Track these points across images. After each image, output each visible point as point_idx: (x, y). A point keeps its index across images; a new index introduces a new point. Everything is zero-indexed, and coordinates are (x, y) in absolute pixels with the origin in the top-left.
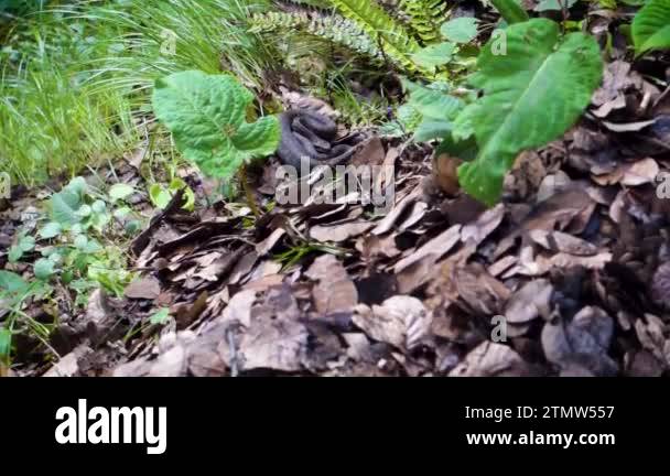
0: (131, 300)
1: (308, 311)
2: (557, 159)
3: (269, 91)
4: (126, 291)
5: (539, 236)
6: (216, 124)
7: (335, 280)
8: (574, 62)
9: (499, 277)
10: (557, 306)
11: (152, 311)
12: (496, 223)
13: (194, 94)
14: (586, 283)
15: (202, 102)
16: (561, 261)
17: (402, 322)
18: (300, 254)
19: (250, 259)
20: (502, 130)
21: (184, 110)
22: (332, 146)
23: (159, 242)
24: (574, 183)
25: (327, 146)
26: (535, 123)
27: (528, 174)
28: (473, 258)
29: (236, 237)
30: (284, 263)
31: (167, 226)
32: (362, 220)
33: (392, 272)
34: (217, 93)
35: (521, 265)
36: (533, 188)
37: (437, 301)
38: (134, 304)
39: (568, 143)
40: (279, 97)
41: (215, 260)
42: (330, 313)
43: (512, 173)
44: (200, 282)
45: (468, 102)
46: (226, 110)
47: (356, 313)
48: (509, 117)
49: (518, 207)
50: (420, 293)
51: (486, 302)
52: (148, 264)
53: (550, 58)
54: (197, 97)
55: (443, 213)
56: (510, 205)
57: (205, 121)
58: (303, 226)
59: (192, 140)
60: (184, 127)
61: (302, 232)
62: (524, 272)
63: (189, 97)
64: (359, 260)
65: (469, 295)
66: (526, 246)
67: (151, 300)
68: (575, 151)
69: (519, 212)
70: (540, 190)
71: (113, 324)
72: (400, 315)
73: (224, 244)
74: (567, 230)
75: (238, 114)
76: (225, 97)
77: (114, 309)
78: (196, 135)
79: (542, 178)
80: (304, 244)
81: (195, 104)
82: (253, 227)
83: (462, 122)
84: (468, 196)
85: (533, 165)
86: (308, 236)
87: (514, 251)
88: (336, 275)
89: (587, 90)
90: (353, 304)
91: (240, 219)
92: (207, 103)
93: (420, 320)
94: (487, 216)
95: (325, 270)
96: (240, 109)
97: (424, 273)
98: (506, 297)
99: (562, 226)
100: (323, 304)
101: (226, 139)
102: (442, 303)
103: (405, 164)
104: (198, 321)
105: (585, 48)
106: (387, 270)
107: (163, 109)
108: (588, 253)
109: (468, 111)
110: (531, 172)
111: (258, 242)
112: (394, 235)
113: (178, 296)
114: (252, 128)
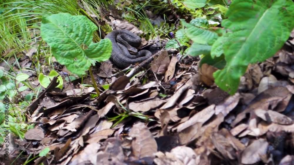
0: (28, 141)
1: (129, 156)
2: (269, 68)
3: (104, 19)
4: (25, 135)
5: (260, 113)
6: (76, 43)
7: (145, 138)
8: (281, 13)
9: (237, 137)
10: (271, 155)
11: (40, 148)
12: (235, 105)
13: (64, 26)
14: (287, 141)
15: (69, 31)
16: (273, 129)
17: (182, 162)
18: (123, 118)
19: (95, 119)
20: (240, 52)
21: (58, 36)
22: (139, 50)
23: (44, 107)
24: (279, 82)
25: (136, 51)
26: (259, 49)
27: (253, 76)
28: (222, 125)
29: (86, 106)
30: (114, 122)
31: (48, 98)
32: (158, 99)
33: (176, 131)
34: (77, 26)
35: (250, 130)
36: (256, 84)
37: (202, 150)
38: (30, 143)
39: (275, 59)
40: (109, 23)
41: (75, 119)
42: (141, 158)
43: (244, 76)
44: (67, 132)
45: (220, 35)
46: (82, 36)
47: (157, 157)
48: (244, 45)
49: (247, 95)
50: (192, 145)
51: (230, 152)
52: (37, 120)
53: (267, 11)
54: (65, 28)
55: (205, 98)
56: (242, 94)
57: (70, 42)
58: (124, 101)
59: (62, 53)
60: (58, 45)
61: (124, 105)
62: (252, 134)
63: (61, 28)
64: (157, 123)
65: (221, 148)
66: (252, 118)
67: (39, 141)
68: (281, 64)
69: (248, 99)
70: (260, 85)
71: (18, 154)
72: (181, 157)
73: (80, 109)
74: (275, 109)
75: (89, 38)
76: (81, 29)
77: (18, 146)
78: (65, 50)
79: (261, 79)
80: (125, 112)
81: (64, 32)
82: (96, 100)
83: (216, 47)
84: (219, 88)
85: (255, 70)
86: (128, 108)
87: (245, 121)
88: (145, 135)
89: (288, 30)
90: (155, 152)
91: (88, 95)
92: (71, 31)
93: (192, 161)
94: (230, 100)
95: (138, 132)
96: (90, 35)
97: (195, 133)
98: (242, 149)
99: (273, 107)
100: (138, 152)
101: (81, 52)
102: (206, 151)
103: (181, 66)
104: (66, 156)
105: (287, 6)
106: (173, 130)
107: (46, 35)
108: (287, 123)
109: (220, 40)
110: (254, 74)
111: (98, 109)
112: (176, 109)
113: (54, 140)
114: (96, 46)
